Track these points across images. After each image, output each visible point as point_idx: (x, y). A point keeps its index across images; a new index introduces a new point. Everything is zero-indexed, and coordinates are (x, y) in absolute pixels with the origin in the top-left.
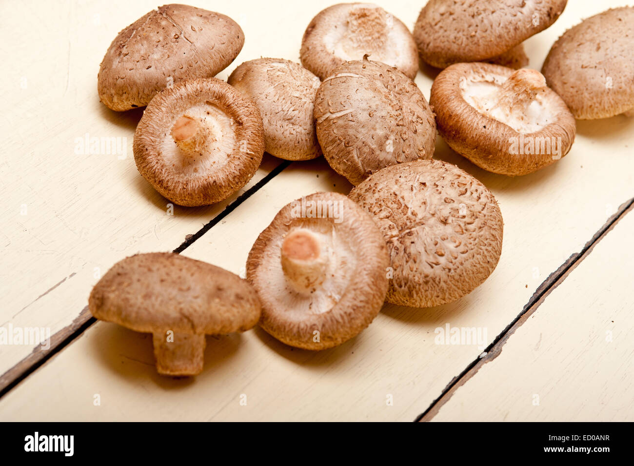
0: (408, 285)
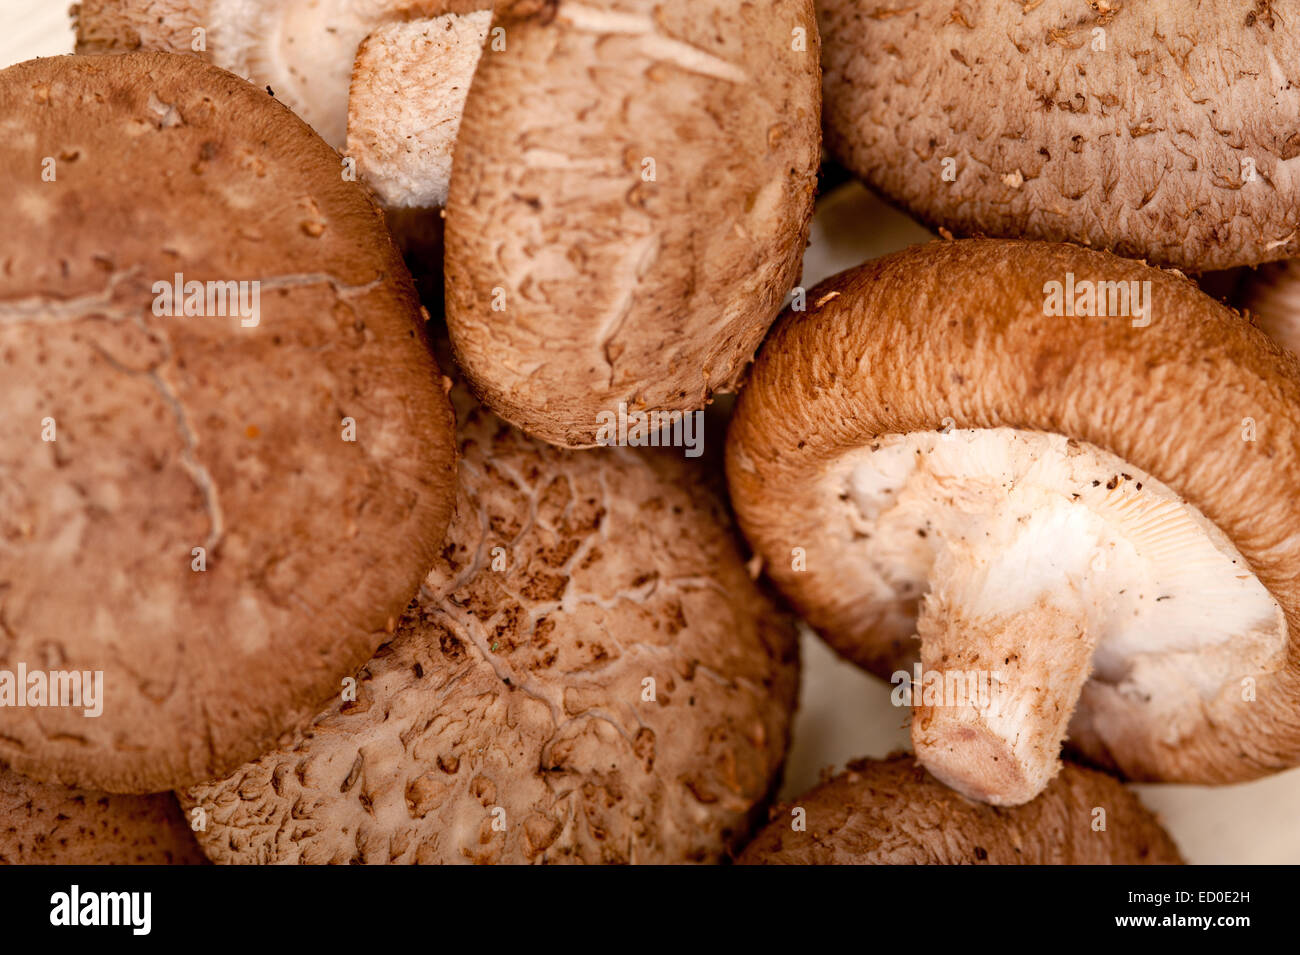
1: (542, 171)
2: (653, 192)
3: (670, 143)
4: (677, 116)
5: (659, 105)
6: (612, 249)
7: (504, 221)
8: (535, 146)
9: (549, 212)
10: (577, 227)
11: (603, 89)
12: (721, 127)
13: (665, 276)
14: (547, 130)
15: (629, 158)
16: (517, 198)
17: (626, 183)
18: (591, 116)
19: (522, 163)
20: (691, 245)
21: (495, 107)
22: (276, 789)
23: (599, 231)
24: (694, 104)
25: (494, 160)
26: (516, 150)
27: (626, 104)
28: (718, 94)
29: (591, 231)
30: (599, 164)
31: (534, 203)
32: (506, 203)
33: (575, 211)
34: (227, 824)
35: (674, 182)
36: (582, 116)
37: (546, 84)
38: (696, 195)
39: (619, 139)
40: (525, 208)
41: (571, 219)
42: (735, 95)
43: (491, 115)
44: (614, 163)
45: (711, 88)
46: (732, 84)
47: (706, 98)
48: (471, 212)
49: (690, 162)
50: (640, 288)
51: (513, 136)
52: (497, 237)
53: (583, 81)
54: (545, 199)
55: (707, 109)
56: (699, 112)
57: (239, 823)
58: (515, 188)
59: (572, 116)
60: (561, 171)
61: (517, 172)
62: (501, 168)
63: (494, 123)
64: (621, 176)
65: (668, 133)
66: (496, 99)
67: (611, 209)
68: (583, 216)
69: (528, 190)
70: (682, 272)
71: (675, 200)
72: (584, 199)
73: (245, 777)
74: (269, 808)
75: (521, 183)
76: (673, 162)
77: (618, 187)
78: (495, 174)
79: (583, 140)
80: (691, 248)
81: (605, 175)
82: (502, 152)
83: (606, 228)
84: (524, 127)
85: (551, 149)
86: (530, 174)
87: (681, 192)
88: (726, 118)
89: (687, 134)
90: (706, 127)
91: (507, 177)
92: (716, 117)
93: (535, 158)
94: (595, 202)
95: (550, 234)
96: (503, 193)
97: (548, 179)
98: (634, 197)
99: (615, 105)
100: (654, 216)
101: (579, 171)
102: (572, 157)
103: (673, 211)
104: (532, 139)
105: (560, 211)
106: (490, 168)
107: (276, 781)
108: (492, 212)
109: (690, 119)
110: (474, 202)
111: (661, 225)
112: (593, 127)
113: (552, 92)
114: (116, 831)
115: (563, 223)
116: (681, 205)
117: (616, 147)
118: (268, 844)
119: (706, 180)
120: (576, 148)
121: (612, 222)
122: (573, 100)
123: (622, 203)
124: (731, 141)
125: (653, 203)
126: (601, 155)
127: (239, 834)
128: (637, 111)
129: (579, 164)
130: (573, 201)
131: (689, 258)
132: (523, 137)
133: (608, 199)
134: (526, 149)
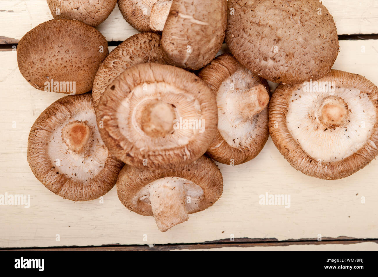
0: (113, 68)
1: (174, 39)
2: (192, 43)
3: (195, 35)
4: (196, 31)
5: (193, 30)
6: (185, 50)
7: (169, 46)
8: (173, 35)
9: (175, 45)
10: (180, 47)
11: (184, 27)
12: (204, 32)
13: (194, 54)
14: (175, 33)
15: (188, 38)
16: (171, 43)
17: (188, 41)
18: (182, 32)
19: (171, 37)
20: (199, 49)
21: (168, 28)
22: (109, 81)
23: (183, 48)
24: (199, 29)
25: (167, 36)
26: (171, 35)
27: (188, 30)
28: (203, 27)
29: (182, 48)
30: (183, 38)
31: (173, 44)
32: (169, 43)
33: (179, 45)
34: (99, 80)
35: (195, 41)
36: (181, 31)
37: (175, 26)
38: (199, 43)
39: (186, 35)
40: (172, 44)
41: (179, 46)
42: (206, 27)
43: (167, 29)
44: (186, 38)
45: (202, 27)
46: (206, 26)
47: (201, 28)
48: (164, 43)
49: (198, 38)
50: (190, 56)
51: (170, 33)
52: (168, 48)
53: (181, 26)
54: (175, 43)
55: (201, 30)
56: (200, 31)
57: (101, 81)
58: (170, 41)
59: (179, 31)
60: (177, 39)
61: (171, 39)
62: (168, 38)
63: (168, 30)
64: (187, 40)
65: (194, 34)
66: (168, 27)
67: (186, 45)
68: (181, 46)
69: (172, 42)
70: (197, 53)
71: (196, 43)
72: (181, 43)
73: (106, 76)
74: (106, 83)
75: (171, 40)
76: (196, 38)
77: (186, 42)
78: (167, 39)
79: (181, 35)
80: (199, 50)
81: (184, 40)
82: (169, 35)
83: (184, 48)
84: (172, 32)
85: (176, 36)
86: (173, 39)
87: (197, 42)
88: (205, 31)
89: (198, 34)
90: (201, 33)
91: (169, 39)
92: (203, 31)
93: (173, 37)
94: (183, 44)
95: (176, 48)
96: (169, 42)
97: (176, 40)
98: (189, 43)
99: (186, 30)
100: (192, 46)
101: (180, 39)
102: (179, 37)
103: (195, 45)
104: (173, 34)
105: (177, 45)
106: (167, 37)
107: (110, 80)
108: (167, 44)
109: (198, 32)
110: (165, 42)
111: (194, 47)
112: (182, 33)
113: (176, 27)
114: (88, 73)
115: (178, 47)
116: (197, 44)
117: (186, 36)
118: (102, 87)
119: (201, 40)
120: (180, 36)
121: (185, 47)
122: (179, 29)
123: (187, 44)
124: (205, 34)
125: (192, 44)
126: (184, 37)
127: (100, 83)
128: (190, 31)
129: (180, 38)
130: (179, 44)
131: (199, 51)
132: (172, 34)
133: (185, 43)
134: (172, 35)
